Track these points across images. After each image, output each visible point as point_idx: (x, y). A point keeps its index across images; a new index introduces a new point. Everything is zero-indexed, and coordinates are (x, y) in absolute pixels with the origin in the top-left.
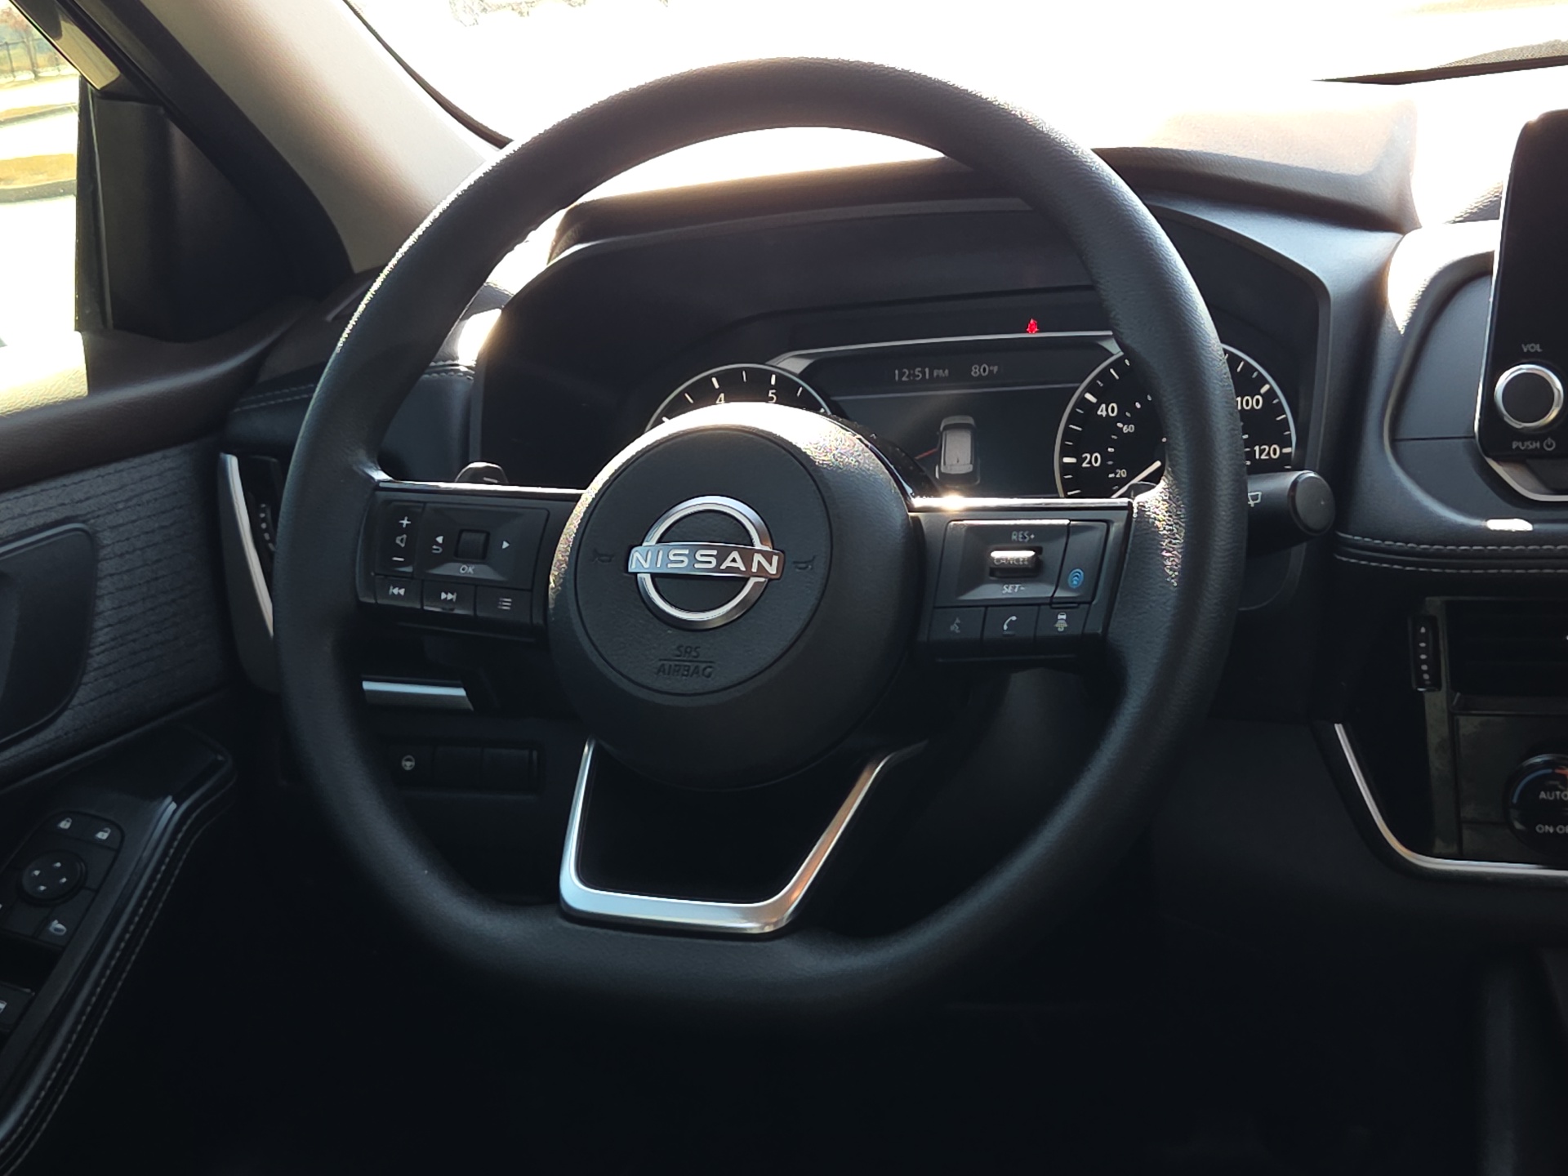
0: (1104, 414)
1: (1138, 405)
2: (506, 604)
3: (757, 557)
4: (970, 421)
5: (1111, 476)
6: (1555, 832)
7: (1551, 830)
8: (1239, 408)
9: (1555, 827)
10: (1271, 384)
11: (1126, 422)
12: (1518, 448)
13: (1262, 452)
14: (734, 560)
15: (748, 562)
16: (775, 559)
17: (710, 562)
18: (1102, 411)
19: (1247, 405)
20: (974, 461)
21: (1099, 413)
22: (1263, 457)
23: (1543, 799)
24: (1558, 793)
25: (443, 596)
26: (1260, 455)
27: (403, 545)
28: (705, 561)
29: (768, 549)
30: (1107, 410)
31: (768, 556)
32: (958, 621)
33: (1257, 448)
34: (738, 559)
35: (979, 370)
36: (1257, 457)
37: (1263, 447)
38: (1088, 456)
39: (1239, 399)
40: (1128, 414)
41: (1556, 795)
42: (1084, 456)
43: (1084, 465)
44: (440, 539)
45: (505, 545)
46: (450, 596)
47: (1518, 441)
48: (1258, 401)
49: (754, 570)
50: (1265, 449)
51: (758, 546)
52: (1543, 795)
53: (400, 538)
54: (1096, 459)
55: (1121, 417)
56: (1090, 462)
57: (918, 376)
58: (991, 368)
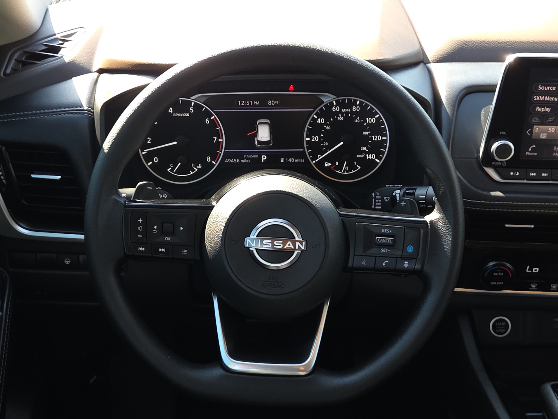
0: (320, 122)
1: (332, 120)
2: (185, 252)
3: (298, 243)
4: (268, 121)
5: (322, 145)
6: (496, 284)
7: (495, 283)
8: (367, 122)
9: (496, 283)
10: (380, 114)
11: (327, 125)
12: (494, 164)
13: (375, 138)
14: (289, 245)
15: (294, 245)
16: (304, 243)
17: (280, 246)
18: (319, 121)
19: (370, 121)
20: (270, 136)
21: (318, 122)
22: (375, 140)
23: (495, 275)
24: (499, 273)
25: (160, 250)
26: (375, 139)
27: (141, 230)
28: (279, 244)
29: (301, 239)
30: (320, 121)
31: (301, 243)
32: (365, 260)
33: (373, 136)
34: (291, 244)
35: (271, 103)
36: (373, 140)
37: (375, 136)
38: (314, 137)
39: (367, 119)
40: (328, 123)
41: (499, 274)
42: (312, 137)
43: (313, 140)
44: (155, 227)
45: (182, 228)
46: (163, 250)
47: (494, 162)
48: (374, 120)
49: (297, 248)
50: (376, 137)
51: (297, 239)
52: (495, 274)
53: (139, 227)
54: (317, 138)
55: (325, 124)
56: (314, 139)
57: (248, 104)
58: (276, 102)
